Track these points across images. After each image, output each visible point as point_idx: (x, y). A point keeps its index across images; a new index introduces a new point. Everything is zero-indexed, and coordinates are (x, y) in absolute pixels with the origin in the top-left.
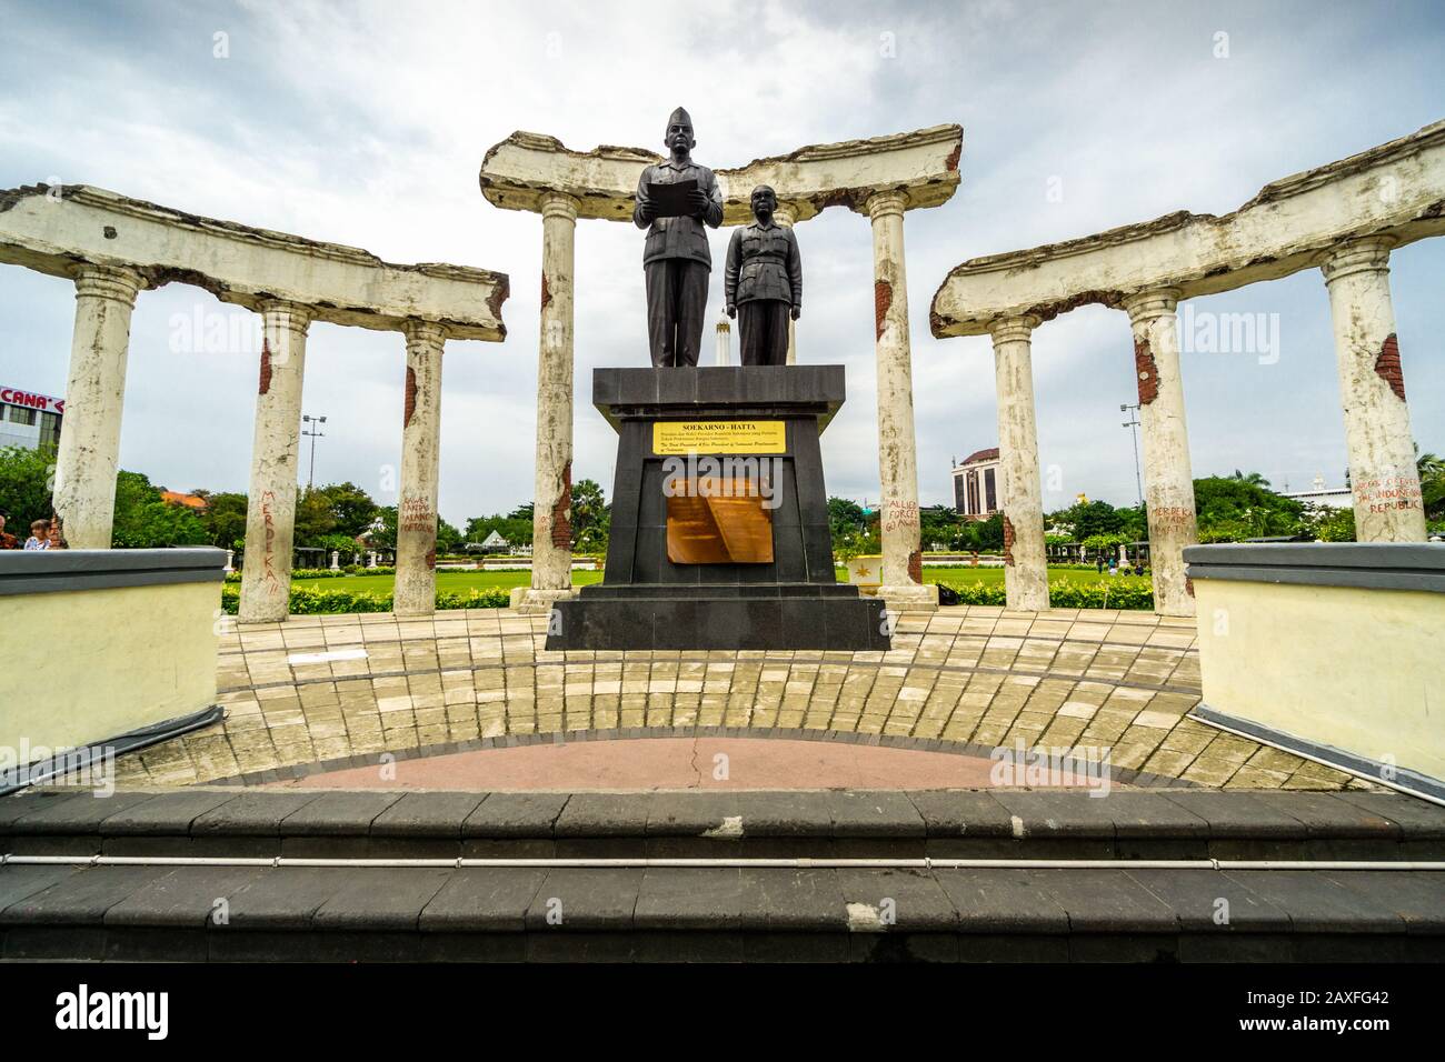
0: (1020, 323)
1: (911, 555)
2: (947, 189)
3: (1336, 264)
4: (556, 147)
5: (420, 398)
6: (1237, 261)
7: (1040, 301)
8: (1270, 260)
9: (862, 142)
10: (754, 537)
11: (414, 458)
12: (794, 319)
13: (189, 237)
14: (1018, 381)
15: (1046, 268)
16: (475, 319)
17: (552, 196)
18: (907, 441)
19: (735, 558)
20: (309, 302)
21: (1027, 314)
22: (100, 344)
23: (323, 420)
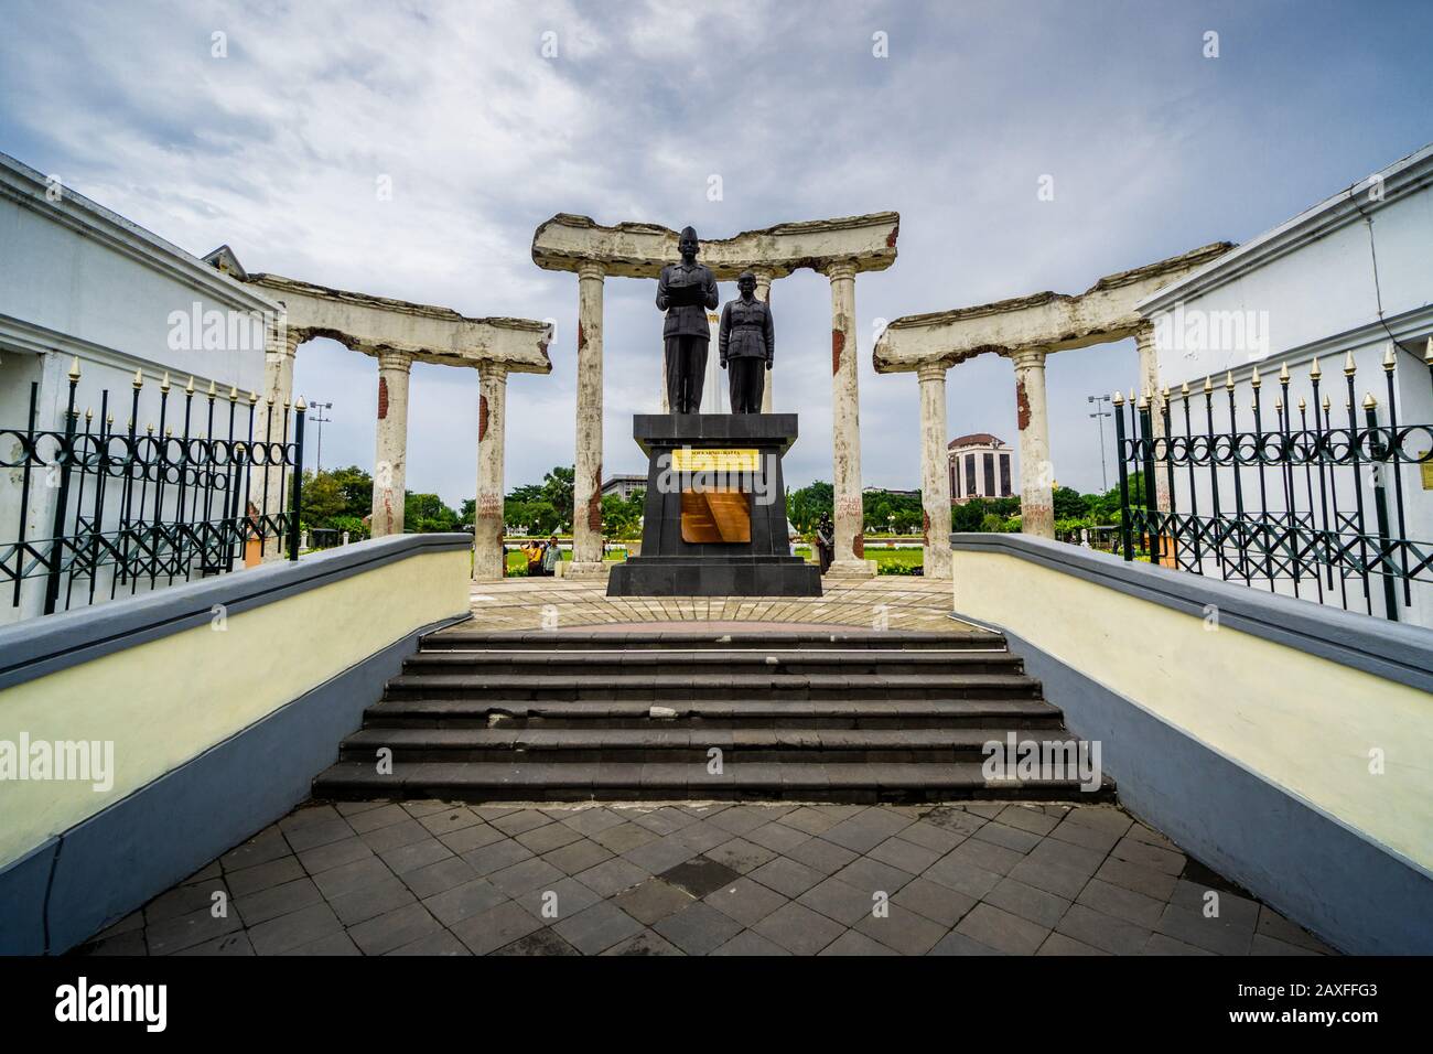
0: (937, 367)
1: (855, 538)
2: (888, 260)
3: (1142, 338)
4: (589, 224)
5: (491, 419)
6: (1081, 330)
7: (951, 350)
8: (1101, 332)
9: (824, 222)
10: (739, 525)
11: (487, 465)
12: (768, 369)
13: (331, 306)
14: (934, 409)
15: (957, 326)
16: (530, 359)
17: (587, 263)
18: (854, 453)
19: (726, 539)
20: (413, 350)
21: (942, 360)
22: (278, 387)
23: (329, 406)
